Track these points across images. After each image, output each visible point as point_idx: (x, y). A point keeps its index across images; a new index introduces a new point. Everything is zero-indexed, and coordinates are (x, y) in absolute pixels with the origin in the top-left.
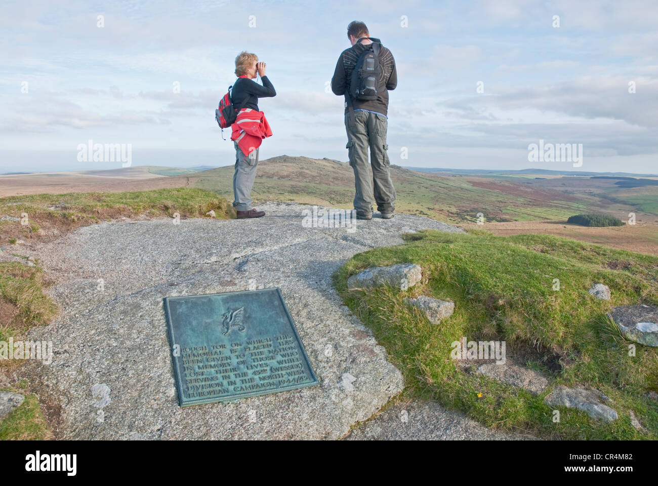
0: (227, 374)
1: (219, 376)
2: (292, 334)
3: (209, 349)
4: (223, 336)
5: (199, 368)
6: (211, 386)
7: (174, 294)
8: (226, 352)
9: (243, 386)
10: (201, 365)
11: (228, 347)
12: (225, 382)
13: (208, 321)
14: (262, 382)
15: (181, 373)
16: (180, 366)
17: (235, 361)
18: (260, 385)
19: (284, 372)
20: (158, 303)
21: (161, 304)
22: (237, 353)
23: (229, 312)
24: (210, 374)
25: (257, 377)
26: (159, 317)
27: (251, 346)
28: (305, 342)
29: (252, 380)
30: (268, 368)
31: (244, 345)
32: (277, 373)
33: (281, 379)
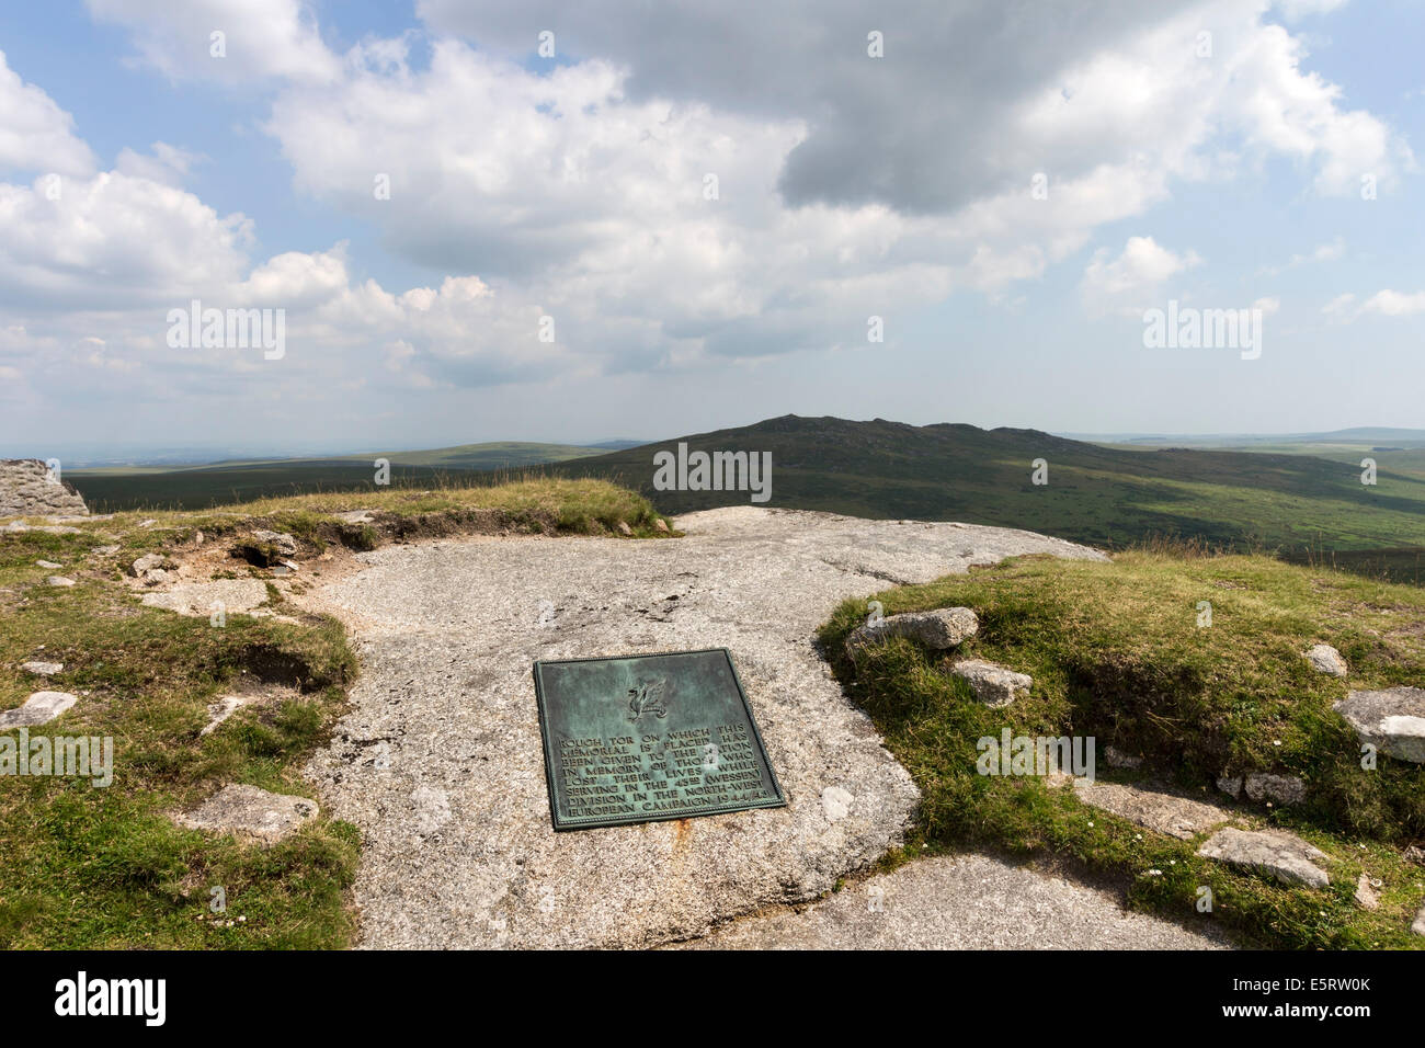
0: (633, 784)
1: (620, 785)
2: (745, 723)
3: (606, 743)
4: (629, 725)
5: (588, 771)
6: (606, 800)
7: (551, 654)
8: (634, 749)
9: (659, 802)
10: (591, 767)
11: (637, 740)
12: (629, 796)
13: (606, 699)
14: (692, 797)
15: (559, 779)
16: (557, 768)
17: (646, 763)
18: (686, 802)
19: (728, 784)
20: (523, 670)
21: (529, 671)
22: (651, 752)
23: (641, 686)
24: (606, 781)
25: (681, 790)
26: (526, 692)
27: (676, 742)
28: (767, 737)
29: (674, 793)
30: (701, 777)
31: (663, 739)
32: (716, 784)
33: (722, 794)
